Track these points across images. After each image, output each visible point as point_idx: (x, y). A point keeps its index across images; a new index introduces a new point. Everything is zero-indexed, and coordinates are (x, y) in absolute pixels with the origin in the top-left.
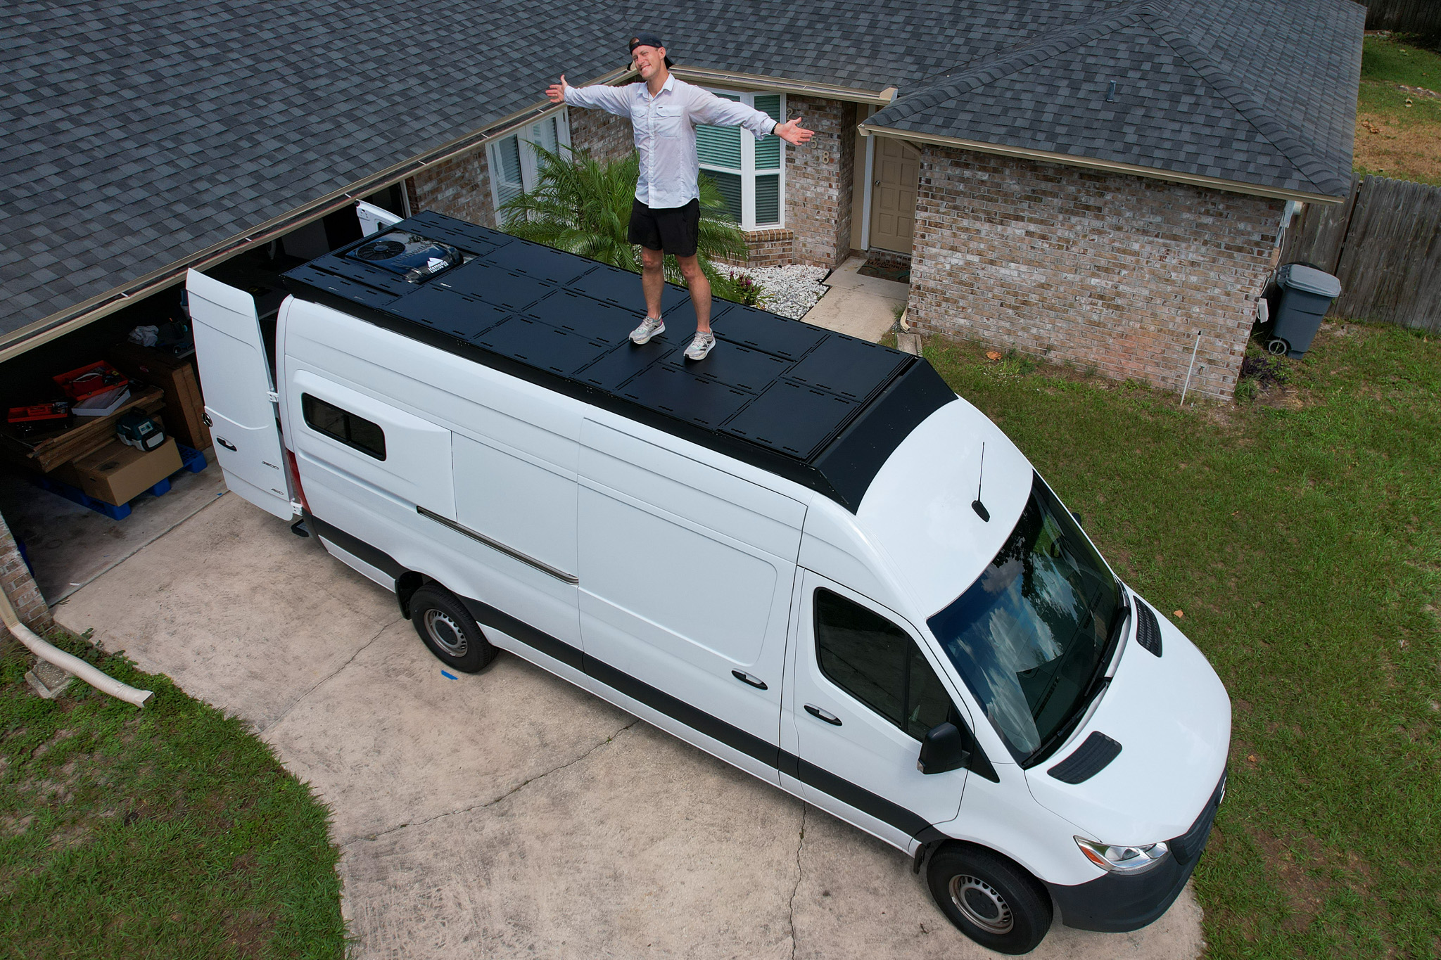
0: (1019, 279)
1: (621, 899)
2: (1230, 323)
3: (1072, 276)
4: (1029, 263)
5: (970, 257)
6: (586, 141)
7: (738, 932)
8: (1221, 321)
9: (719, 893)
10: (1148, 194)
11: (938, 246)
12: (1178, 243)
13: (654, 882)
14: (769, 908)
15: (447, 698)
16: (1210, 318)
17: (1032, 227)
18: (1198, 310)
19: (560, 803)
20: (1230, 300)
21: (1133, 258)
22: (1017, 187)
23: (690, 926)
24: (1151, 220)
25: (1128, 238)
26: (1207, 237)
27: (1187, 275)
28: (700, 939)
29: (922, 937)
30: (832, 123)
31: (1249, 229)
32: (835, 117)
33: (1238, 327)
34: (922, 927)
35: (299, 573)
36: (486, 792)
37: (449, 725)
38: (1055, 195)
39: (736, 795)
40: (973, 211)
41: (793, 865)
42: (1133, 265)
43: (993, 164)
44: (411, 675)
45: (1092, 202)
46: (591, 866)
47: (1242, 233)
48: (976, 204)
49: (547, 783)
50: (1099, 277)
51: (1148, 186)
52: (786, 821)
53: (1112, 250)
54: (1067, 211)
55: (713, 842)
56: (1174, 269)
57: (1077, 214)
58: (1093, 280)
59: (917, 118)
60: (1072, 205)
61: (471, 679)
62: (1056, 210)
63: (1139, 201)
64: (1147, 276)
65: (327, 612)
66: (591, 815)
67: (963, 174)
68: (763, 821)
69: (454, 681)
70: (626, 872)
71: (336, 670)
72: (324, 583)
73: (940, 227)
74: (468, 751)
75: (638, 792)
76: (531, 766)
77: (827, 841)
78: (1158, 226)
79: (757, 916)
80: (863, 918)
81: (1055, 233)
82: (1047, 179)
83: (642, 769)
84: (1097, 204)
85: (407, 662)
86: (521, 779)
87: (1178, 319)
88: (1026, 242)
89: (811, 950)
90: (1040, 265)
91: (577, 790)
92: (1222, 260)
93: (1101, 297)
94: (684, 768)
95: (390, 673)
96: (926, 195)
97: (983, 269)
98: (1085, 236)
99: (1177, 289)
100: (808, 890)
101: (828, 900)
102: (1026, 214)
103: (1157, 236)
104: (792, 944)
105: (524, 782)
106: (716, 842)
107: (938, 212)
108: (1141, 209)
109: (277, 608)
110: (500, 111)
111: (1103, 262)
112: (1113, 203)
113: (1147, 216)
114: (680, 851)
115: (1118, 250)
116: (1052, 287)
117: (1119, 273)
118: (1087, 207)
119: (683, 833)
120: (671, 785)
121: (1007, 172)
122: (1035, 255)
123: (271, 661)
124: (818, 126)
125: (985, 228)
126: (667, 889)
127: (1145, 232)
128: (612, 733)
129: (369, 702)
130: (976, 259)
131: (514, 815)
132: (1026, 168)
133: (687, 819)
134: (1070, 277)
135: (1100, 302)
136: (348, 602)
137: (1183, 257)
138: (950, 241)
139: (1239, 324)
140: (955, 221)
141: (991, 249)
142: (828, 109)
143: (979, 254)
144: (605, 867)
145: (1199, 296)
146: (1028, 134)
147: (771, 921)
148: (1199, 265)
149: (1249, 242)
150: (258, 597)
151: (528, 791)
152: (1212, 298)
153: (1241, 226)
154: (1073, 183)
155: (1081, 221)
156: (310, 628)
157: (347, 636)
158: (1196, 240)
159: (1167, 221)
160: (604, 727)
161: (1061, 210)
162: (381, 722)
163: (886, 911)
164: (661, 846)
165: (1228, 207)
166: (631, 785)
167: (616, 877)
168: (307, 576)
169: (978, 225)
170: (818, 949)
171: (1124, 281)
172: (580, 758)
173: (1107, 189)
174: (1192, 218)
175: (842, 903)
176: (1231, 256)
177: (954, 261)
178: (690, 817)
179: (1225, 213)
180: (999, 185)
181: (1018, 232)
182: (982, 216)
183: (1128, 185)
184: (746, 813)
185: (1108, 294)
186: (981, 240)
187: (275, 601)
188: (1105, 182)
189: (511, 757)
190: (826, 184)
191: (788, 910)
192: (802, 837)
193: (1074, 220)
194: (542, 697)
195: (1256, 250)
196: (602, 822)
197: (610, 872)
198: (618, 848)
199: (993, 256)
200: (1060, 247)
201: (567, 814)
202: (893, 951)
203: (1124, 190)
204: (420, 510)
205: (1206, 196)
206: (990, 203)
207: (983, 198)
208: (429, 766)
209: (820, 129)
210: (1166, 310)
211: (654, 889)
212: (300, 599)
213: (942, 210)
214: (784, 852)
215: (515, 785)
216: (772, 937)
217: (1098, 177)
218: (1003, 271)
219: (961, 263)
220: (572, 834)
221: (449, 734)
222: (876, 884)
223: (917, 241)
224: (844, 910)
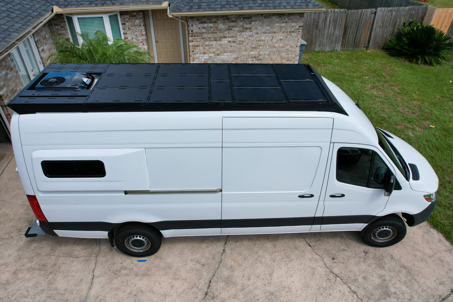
0: (228, 58)
1: (280, 300)
2: (293, 56)
3: (245, 53)
4: (230, 52)
5: (210, 55)
6: (41, 46)
7: (323, 286)
8: (290, 56)
9: (306, 278)
10: (265, 20)
11: (199, 53)
12: (275, 34)
13: (284, 287)
14: (324, 273)
15: (150, 269)
16: (287, 56)
17: (230, 39)
18: (284, 54)
19: (228, 281)
20: (292, 49)
21: (263, 42)
22: (223, 27)
23: (309, 294)
24: (267, 28)
25: (261, 36)
26: (284, 30)
27: (279, 44)
28: (315, 296)
29: (367, 255)
30: (140, 21)
31: (295, 25)
32: (141, 18)
33: (295, 56)
34: (365, 252)
35: (33, 255)
36: (199, 294)
37: (160, 279)
38: (236, 27)
39: (280, 244)
40: (209, 38)
41: (317, 256)
42: (263, 45)
43: (214, 20)
44: (126, 269)
45: (248, 26)
46: (261, 295)
47: (293, 27)
48: (210, 35)
49: (217, 277)
50: (253, 51)
51: (265, 17)
52: (301, 244)
53: (256, 41)
54: (240, 31)
55: (288, 264)
56: (276, 43)
57: (244, 32)
58: (252, 52)
59: (188, 7)
60: (242, 29)
61: (152, 257)
62: (237, 32)
63: (262, 23)
64: (268, 47)
65: (63, 264)
66: (243, 279)
67: (204, 26)
68: (296, 248)
69: (146, 261)
70: (273, 290)
71: (90, 284)
72: (50, 254)
73: (199, 47)
74: (177, 284)
75: (250, 262)
76: (206, 276)
77: (318, 243)
78: (269, 30)
79: (323, 278)
80: (349, 259)
81: (238, 40)
82: (233, 22)
83: (244, 254)
84: (250, 27)
85: (119, 265)
86: (208, 282)
87: (278, 59)
88: (229, 45)
89: (346, 277)
90: (234, 51)
91: (230, 274)
92: (289, 36)
93: (255, 57)
94: (257, 246)
95: (116, 273)
96: (192, 36)
97: (216, 58)
98: (247, 38)
99: (277, 49)
100: (328, 261)
101: (336, 260)
102: (227, 35)
103: (269, 33)
104: (340, 279)
105: (209, 282)
106: (289, 263)
107: (197, 41)
108: (263, 26)
109: (35, 275)
110: (16, 31)
111: (254, 46)
112: (254, 25)
113: (265, 27)
114: (282, 272)
115: (258, 41)
116: (239, 58)
117: (259, 48)
118: (247, 29)
119: (277, 266)
120: (258, 254)
121: (219, 22)
122: (232, 49)
123: (53, 298)
124: (134, 23)
125: (214, 43)
126: (291, 287)
127: (265, 33)
128: (222, 248)
129: (118, 289)
130: (212, 55)
131: (217, 296)
132: (225, 19)
133: (274, 261)
134: (244, 53)
135: (255, 59)
136: (69, 255)
137: (278, 38)
138: (203, 51)
139: (296, 55)
140: (203, 43)
141: (217, 50)
142: (137, 16)
143: (214, 53)
144: (265, 293)
145: (283, 49)
146: (228, 6)
147: (328, 276)
148: (282, 40)
149: (295, 29)
150: (20, 276)
151: (214, 284)
152: (287, 49)
153: (293, 24)
154: (241, 21)
155: (245, 34)
156: (60, 275)
157: (82, 269)
158: (280, 32)
159: (272, 28)
160: (218, 247)
161: (239, 31)
162: (131, 293)
163: (352, 253)
164: (275, 275)
165: (289, 19)
166: (246, 261)
167: (272, 294)
168: (38, 255)
169: (212, 43)
170: (348, 276)
171: (261, 50)
172: (220, 262)
173: (252, 21)
174: (279, 25)
175: (340, 258)
176: (291, 35)
177: (205, 57)
178: (274, 260)
179: (288, 22)
180: (217, 27)
181: (226, 42)
182: (213, 39)
183: (258, 18)
184: (289, 249)
185: (257, 56)
186: (213, 48)
187: (31, 273)
188: (251, 19)
189: (195, 276)
190: (142, 44)
191: (329, 270)
192: (310, 246)
193: (243, 34)
194: (186, 250)
195: (298, 31)
196: (249, 279)
197: (268, 294)
198: (263, 284)
199: (218, 52)
200: (240, 44)
201: (235, 284)
202: (365, 263)
203: (257, 20)
204: (126, 193)
205: (282, 17)
206: (215, 34)
207: (212, 33)
208: (167, 298)
209: (136, 24)
210: (274, 56)
211: (287, 290)
212: (44, 265)
213: (198, 40)
214: (310, 254)
215: (207, 285)
216: (333, 281)
217: (248, 18)
218: (222, 57)
219: (208, 57)
220: (243, 289)
221: (164, 282)
222: (342, 247)
223: (191, 53)
224: (342, 260)
